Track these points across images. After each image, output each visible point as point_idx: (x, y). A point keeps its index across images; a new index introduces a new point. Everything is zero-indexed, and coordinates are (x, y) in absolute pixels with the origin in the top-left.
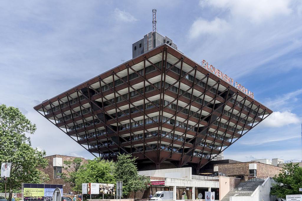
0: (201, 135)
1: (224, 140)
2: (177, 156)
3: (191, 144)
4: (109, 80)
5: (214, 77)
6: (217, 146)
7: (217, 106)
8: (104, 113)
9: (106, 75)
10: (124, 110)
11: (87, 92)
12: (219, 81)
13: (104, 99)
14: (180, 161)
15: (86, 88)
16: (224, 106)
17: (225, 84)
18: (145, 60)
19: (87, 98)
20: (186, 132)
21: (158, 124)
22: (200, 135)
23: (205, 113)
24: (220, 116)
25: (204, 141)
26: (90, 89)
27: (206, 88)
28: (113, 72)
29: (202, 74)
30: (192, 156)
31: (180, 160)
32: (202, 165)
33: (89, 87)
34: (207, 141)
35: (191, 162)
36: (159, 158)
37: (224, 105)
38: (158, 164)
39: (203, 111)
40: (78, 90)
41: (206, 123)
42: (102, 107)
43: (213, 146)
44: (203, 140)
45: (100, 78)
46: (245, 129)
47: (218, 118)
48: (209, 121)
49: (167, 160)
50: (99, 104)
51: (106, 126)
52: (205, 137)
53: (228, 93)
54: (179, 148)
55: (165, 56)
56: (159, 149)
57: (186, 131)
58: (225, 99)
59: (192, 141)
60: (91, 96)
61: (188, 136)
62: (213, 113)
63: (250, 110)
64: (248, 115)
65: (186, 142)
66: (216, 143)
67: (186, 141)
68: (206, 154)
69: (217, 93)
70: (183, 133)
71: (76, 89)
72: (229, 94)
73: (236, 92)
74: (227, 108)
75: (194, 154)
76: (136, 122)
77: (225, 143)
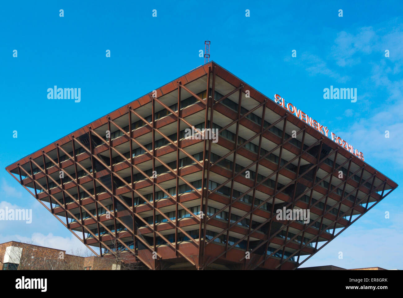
1: (320, 230)
3: (263, 233)
5: (296, 121)
7: (303, 168)
8: (112, 175)
9: (119, 113)
12: (304, 128)
15: (87, 134)
16: (315, 170)
19: (87, 150)
20: (252, 211)
23: (284, 179)
24: (310, 185)
26: (92, 135)
27: (282, 138)
28: (130, 108)
29: (276, 114)
37: (316, 167)
39: (280, 176)
40: (74, 139)
41: (286, 197)
42: (110, 165)
43: (302, 239)
45: (109, 118)
46: (355, 211)
47: (306, 189)
48: (291, 194)
49: (218, 261)
53: (321, 149)
54: (239, 239)
55: (212, 80)
58: (317, 158)
59: (262, 227)
60: (93, 148)
61: (256, 218)
62: (299, 180)
63: (359, 179)
64: (357, 187)
66: (307, 235)
67: (252, 228)
68: (289, 254)
69: (301, 148)
70: (246, 213)
71: (72, 137)
72: (323, 150)
73: (335, 148)
74: (321, 173)
75: (269, 253)
77: (322, 234)
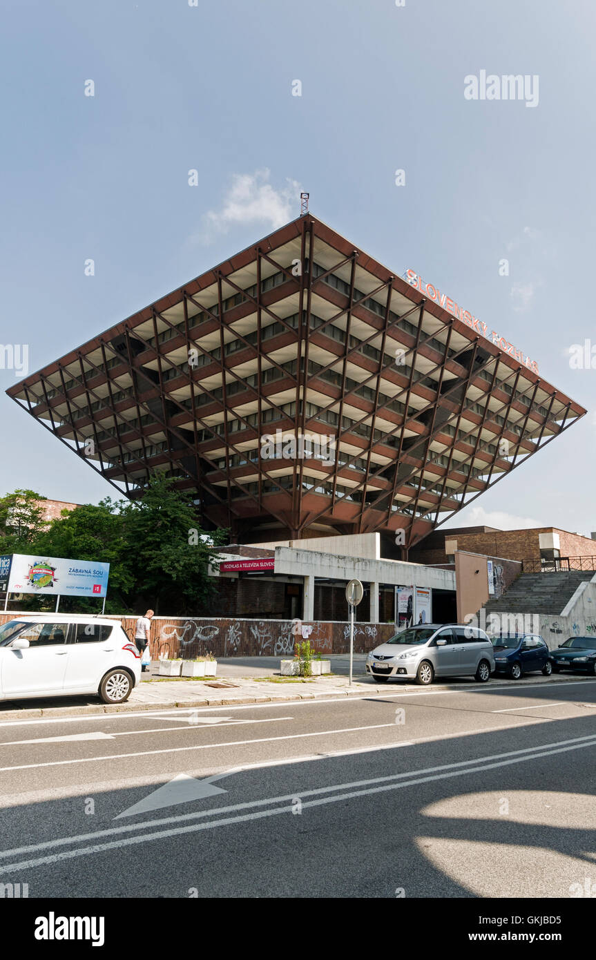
0: (410, 458)
1: (469, 476)
2: (346, 510)
3: (386, 480)
4: (175, 313)
5: (439, 312)
6: (454, 491)
7: (448, 385)
8: (164, 397)
9: (168, 301)
10: (214, 390)
11: (126, 348)
12: (451, 323)
13: (163, 362)
14: (356, 524)
15: (122, 336)
16: (465, 388)
17: (466, 331)
18: (260, 257)
19: (124, 360)
20: (370, 448)
21: (293, 420)
22: (406, 458)
23: (419, 402)
24: (456, 410)
25: (419, 475)
26: (131, 338)
27: (417, 339)
28: (185, 294)
29: (407, 300)
30: (387, 511)
31: (355, 520)
32: (415, 537)
33: (131, 335)
34: (428, 475)
35: (386, 528)
36: (299, 512)
37: (467, 383)
38: (297, 528)
39: (413, 396)
40: (104, 344)
41: (421, 427)
42: (159, 383)
43: (443, 488)
44: (417, 472)
45: (154, 311)
46: (521, 449)
47: (451, 417)
48: (429, 424)
49: (321, 520)
50: (152, 374)
51: (168, 430)
52: (420, 463)
53: (475, 356)
54: (351, 489)
55: (308, 245)
56: (298, 488)
57: (370, 444)
58: (469, 369)
59: (384, 471)
60: (133, 357)
61: (377, 458)
62: (441, 402)
63: (530, 401)
64: (527, 414)
65: (369, 475)
66: (450, 483)
67: (370, 472)
68: (423, 510)
69: (445, 354)
70: (362, 450)
71: (100, 341)
72: (478, 357)
73: (495, 354)
74: (474, 392)
75: (394, 508)
76: (240, 419)
77: (473, 482)
